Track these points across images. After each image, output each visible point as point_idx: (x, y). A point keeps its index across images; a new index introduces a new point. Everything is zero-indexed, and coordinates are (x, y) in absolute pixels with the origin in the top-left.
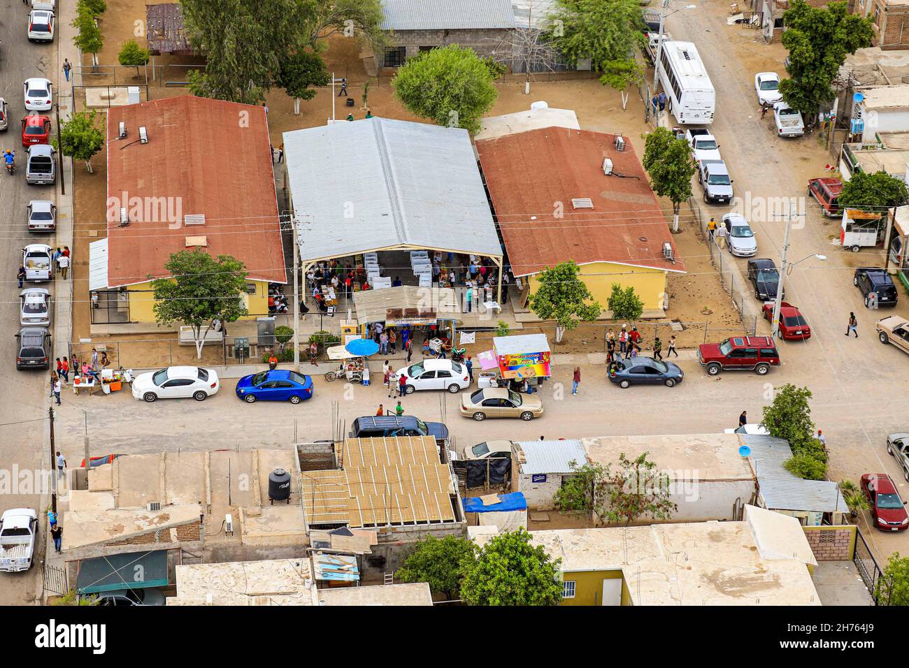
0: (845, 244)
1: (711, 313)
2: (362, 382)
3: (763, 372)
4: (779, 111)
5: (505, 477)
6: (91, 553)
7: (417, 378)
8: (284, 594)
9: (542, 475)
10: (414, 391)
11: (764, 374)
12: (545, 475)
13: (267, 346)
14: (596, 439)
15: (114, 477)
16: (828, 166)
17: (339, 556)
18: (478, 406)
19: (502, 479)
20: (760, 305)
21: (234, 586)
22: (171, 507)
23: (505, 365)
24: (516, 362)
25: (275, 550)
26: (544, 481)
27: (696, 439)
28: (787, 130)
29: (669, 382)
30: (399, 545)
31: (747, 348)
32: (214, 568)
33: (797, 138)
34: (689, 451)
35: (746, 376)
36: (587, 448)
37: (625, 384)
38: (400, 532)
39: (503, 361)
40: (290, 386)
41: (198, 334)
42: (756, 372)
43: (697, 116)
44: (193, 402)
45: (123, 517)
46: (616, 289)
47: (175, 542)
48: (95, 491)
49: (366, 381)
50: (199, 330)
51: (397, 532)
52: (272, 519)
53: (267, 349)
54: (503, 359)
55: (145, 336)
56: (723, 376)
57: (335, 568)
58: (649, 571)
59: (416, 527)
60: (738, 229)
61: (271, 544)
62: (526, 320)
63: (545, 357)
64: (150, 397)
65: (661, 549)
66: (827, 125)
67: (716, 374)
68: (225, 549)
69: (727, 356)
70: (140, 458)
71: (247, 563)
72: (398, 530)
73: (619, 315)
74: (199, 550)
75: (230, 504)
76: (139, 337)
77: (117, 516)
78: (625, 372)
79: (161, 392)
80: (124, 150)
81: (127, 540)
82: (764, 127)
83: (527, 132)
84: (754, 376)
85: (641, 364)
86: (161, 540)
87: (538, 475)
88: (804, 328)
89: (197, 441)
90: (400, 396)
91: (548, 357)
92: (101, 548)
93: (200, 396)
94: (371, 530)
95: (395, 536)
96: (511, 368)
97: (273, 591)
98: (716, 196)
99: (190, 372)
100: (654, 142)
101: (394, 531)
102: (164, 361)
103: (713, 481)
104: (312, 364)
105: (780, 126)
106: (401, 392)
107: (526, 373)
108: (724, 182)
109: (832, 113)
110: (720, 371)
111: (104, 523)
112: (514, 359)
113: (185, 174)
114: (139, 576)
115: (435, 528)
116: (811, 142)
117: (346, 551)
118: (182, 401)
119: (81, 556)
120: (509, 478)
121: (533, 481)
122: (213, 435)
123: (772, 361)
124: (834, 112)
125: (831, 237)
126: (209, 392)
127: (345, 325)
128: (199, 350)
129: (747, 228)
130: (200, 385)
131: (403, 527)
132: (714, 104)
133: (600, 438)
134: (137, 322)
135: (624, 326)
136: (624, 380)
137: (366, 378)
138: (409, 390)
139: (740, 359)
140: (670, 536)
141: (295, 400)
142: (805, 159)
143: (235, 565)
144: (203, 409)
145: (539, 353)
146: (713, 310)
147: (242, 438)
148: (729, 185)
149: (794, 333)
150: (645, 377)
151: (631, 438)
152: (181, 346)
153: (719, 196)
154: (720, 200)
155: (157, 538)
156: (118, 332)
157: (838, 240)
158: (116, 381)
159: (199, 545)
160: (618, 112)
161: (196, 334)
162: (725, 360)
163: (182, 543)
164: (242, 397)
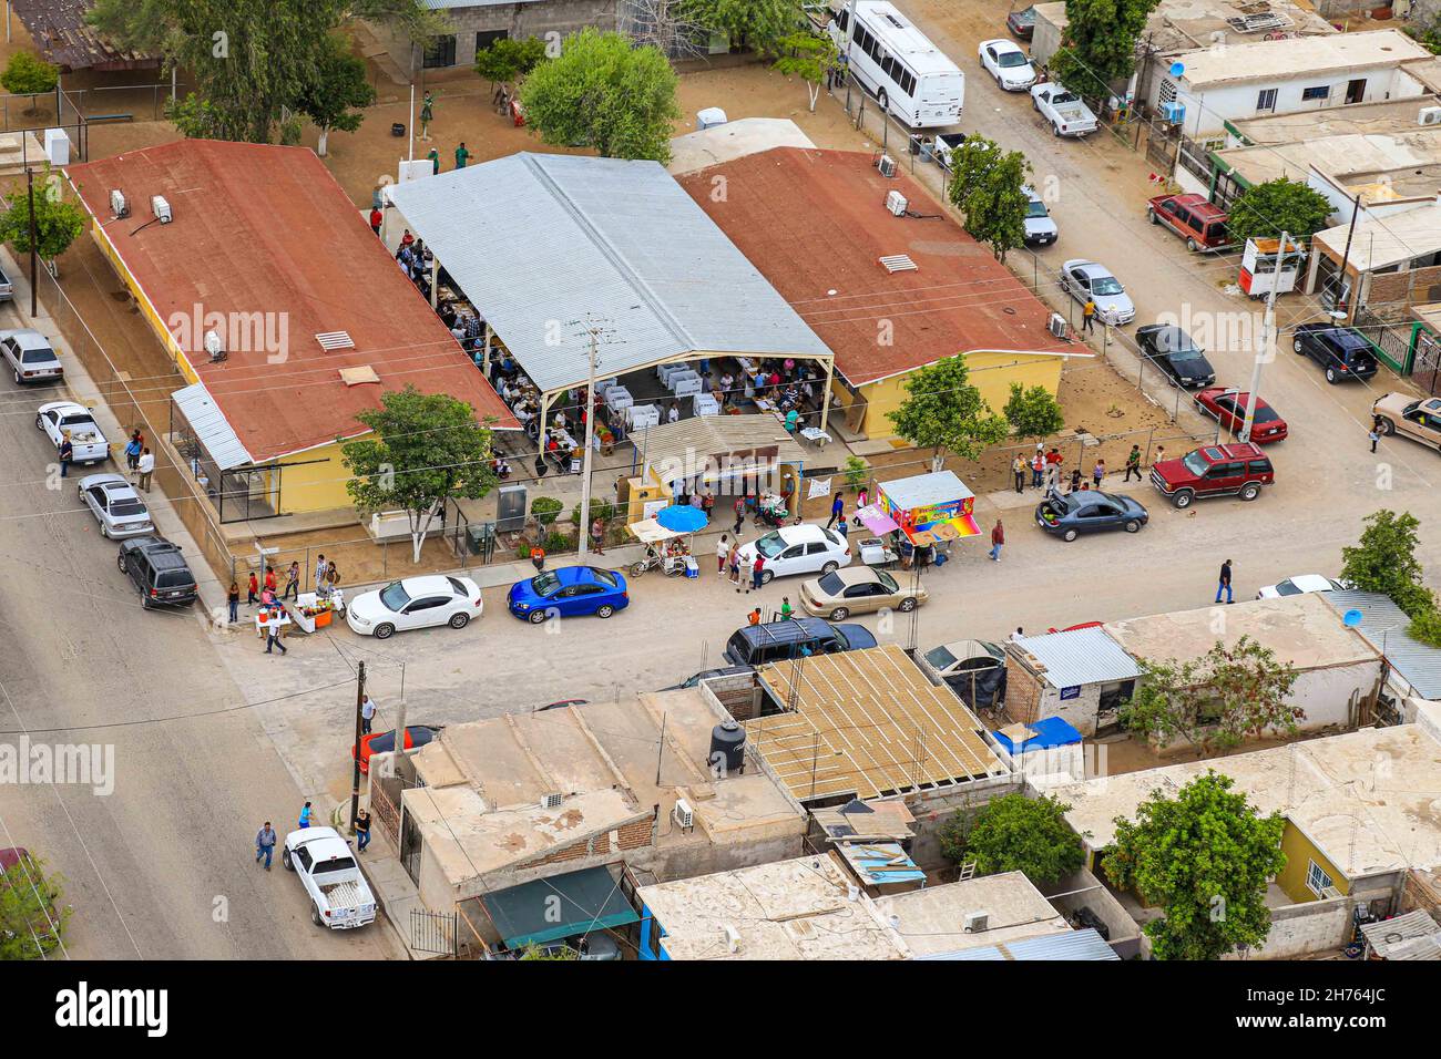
0: (1252, 292)
1: (1120, 414)
2: (686, 573)
3: (1250, 496)
4: (1051, 99)
5: (995, 697)
6: (494, 883)
7: (777, 558)
8: (827, 913)
9: (1074, 687)
10: (773, 578)
11: (1253, 499)
12: (1079, 687)
13: (515, 532)
14: (1125, 624)
15: (457, 762)
16: (1153, 177)
17: (876, 846)
18: (838, 599)
19: (988, 700)
20: (1191, 397)
21: (743, 910)
22: (574, 799)
23: (909, 524)
24: (925, 518)
25: (757, 847)
26: (1077, 695)
27: (1263, 608)
28: (1075, 127)
29: (1132, 526)
30: (933, 818)
31: (1231, 462)
32: (695, 885)
33: (1088, 136)
34: (1266, 627)
35: (1227, 504)
36: (1120, 638)
37: (1071, 534)
38: (934, 798)
39: (907, 519)
40: (597, 591)
41: (418, 522)
42: (1241, 497)
43: (939, 114)
44: (449, 631)
45: (511, 822)
46: (1017, 391)
47: (616, 852)
48: (443, 787)
49: (694, 571)
50: (419, 516)
51: (930, 799)
52: (734, 801)
53: (514, 537)
54: (907, 515)
55: (310, 534)
56: (1200, 509)
57: (882, 864)
58: (1329, 815)
59: (955, 787)
60: (1098, 282)
61: (752, 838)
62: (870, 452)
63: (966, 506)
64: (385, 631)
65: (1324, 780)
66: (1123, 113)
67: (1186, 506)
68: (686, 854)
69: (1202, 478)
70: (475, 727)
71: (739, 872)
72: (931, 795)
73: (1027, 431)
74: (648, 860)
75: (658, 783)
76: (305, 537)
77: (502, 822)
78: (1071, 517)
79: (401, 621)
80: (138, 236)
81: (547, 857)
82: (1026, 123)
83: (742, 159)
84: (1239, 502)
85: (1093, 502)
86: (596, 851)
87: (1066, 689)
88: (1279, 424)
89: (494, 692)
90: (754, 588)
91: (971, 506)
92: (509, 874)
93: (460, 621)
94: (893, 799)
95: (926, 805)
96: (920, 529)
97: (805, 910)
98: (1034, 235)
99: (435, 585)
100: (968, 160)
101: (926, 798)
102: (366, 571)
103: (1325, 668)
104: (595, 552)
105: (1061, 122)
106: (755, 583)
107: (945, 533)
108: (1038, 213)
109: (1129, 95)
110: (1193, 500)
111: (487, 835)
112: (922, 514)
113: (270, 268)
114: (553, 914)
115: (980, 786)
116: (1106, 142)
117: (883, 836)
118: (432, 633)
119: (479, 889)
120: (1001, 698)
121: (1062, 698)
122: (511, 680)
123: (1264, 478)
124: (1131, 94)
125: (1221, 284)
126: (473, 612)
127: (640, 487)
128: (417, 548)
129: (1112, 280)
130: (459, 604)
131: (938, 790)
132: (962, 94)
133: (1130, 620)
134: (290, 514)
135: (1040, 446)
136: (1070, 530)
137: (693, 566)
138: (766, 578)
139: (1221, 479)
140: (1326, 758)
141: (606, 611)
142: (1112, 169)
143: (722, 876)
144: (469, 641)
145: (958, 501)
146: (1123, 410)
147: (558, 680)
148: (1046, 216)
149: (1267, 432)
150: (1100, 522)
151: (1173, 616)
152: (379, 545)
153: (1040, 234)
154: (1042, 241)
155: (590, 849)
156: (269, 533)
157: (1234, 287)
158: (324, 610)
159: (650, 853)
160: (806, 116)
161: (414, 524)
162: (1199, 483)
163: (626, 852)
164: (524, 616)
